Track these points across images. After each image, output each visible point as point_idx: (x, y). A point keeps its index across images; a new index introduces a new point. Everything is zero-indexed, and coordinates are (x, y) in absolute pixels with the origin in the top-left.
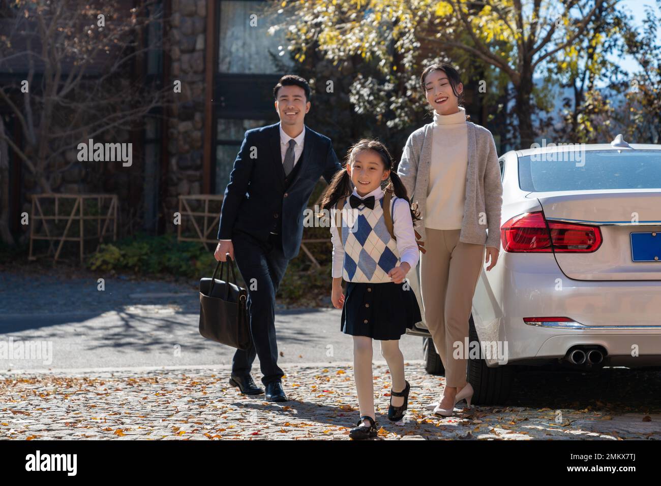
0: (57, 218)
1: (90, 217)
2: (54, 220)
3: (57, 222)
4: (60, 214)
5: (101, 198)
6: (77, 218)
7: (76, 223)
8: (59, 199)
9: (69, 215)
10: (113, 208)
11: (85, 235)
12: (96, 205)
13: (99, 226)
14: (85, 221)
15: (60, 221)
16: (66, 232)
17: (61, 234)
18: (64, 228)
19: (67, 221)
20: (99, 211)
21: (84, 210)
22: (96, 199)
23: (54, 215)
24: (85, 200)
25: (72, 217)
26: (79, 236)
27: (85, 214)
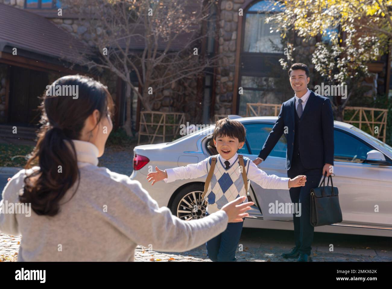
0: (152, 124)
1: (169, 125)
2: (150, 125)
3: (152, 126)
4: (154, 122)
5: (176, 115)
6: (162, 124)
7: (161, 127)
8: (154, 114)
9: (158, 122)
10: (183, 120)
11: (166, 133)
12: (173, 118)
13: (174, 129)
14: (166, 126)
15: (154, 125)
16: (156, 132)
17: (154, 133)
18: (155, 130)
19: (157, 126)
20: (175, 121)
21: (166, 120)
22: (173, 115)
23: (151, 122)
24: (166, 115)
25: (160, 124)
26: (163, 134)
27: (166, 123)
